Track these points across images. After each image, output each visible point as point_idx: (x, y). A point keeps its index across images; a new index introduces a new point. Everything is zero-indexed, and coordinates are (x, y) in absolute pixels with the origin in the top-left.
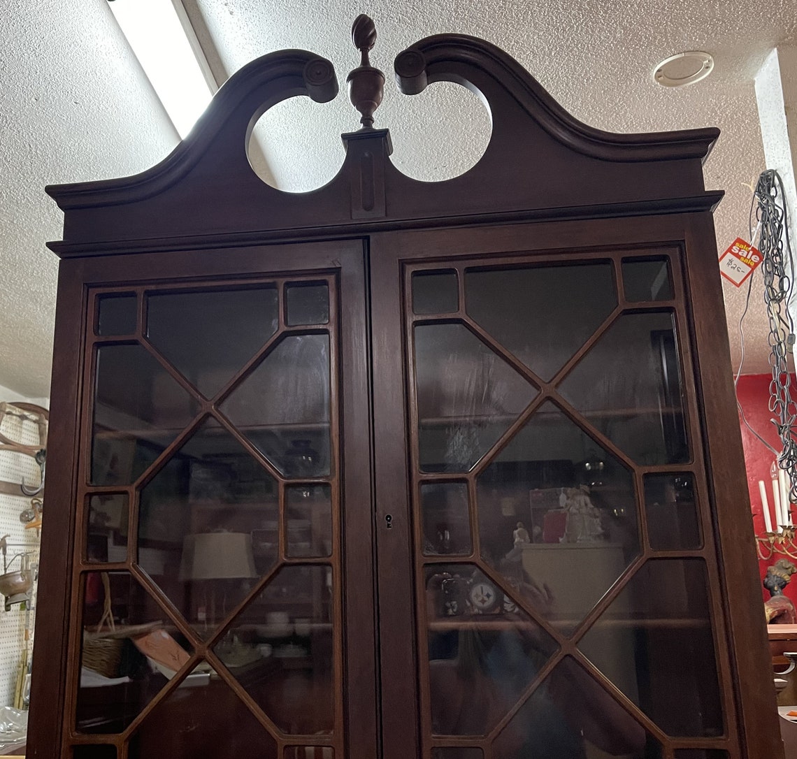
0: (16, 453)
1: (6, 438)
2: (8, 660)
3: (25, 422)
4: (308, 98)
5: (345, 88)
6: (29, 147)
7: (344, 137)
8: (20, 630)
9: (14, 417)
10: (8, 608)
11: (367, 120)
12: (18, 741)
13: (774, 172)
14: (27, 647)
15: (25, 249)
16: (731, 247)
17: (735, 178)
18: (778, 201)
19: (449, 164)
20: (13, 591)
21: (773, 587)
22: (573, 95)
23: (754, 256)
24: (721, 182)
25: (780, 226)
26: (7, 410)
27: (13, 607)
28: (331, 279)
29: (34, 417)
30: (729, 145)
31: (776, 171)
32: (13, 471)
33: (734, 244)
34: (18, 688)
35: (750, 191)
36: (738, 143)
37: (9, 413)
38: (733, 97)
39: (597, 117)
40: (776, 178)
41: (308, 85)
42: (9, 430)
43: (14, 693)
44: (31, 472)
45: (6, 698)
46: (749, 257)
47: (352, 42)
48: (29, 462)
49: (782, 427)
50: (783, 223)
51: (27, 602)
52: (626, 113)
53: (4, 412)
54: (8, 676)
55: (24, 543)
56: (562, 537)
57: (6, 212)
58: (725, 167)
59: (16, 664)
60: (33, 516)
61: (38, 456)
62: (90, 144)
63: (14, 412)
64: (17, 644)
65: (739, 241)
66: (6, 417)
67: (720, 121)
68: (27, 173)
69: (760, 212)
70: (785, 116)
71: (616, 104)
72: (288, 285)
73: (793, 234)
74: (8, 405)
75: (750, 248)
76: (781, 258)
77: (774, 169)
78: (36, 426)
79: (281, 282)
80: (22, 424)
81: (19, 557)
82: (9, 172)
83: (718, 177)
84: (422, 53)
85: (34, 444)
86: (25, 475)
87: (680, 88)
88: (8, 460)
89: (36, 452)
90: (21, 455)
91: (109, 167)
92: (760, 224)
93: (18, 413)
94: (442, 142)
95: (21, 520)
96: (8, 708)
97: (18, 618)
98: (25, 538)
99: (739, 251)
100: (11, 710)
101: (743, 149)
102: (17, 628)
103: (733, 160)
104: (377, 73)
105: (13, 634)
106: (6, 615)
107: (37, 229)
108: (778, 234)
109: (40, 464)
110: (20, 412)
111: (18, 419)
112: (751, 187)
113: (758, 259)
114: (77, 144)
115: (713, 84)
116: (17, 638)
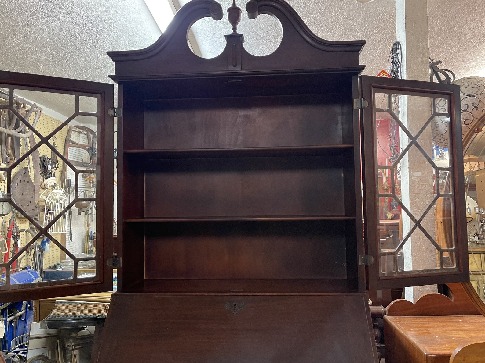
0: (78, 148)
1: (74, 142)
2: (81, 235)
3: (81, 134)
4: (211, 18)
5: (226, 15)
6: (84, 17)
7: (226, 36)
8: (85, 222)
9: (76, 132)
10: (80, 214)
11: (235, 29)
12: (88, 265)
13: (399, 43)
14: (88, 230)
15: (82, 60)
16: (380, 74)
18: (399, 56)
19: (269, 31)
20: (81, 207)
21: (394, 206)
22: (321, 4)
24: (382, 42)
25: (399, 66)
26: (73, 129)
27: (82, 213)
29: (85, 132)
30: (385, 27)
31: (400, 42)
32: (77, 156)
33: (381, 73)
34: (86, 246)
35: (390, 50)
37: (73, 131)
38: (387, 8)
39: (331, 14)
40: (399, 45)
41: (211, 14)
42: (75, 138)
43: (84, 248)
44: (85, 156)
45: (81, 250)
48: (84, 152)
49: (392, 147)
50: (400, 65)
51: (88, 211)
52: (343, 12)
53: (72, 130)
54: (81, 241)
55: (84, 187)
57: (73, 44)
59: (84, 236)
60: (87, 176)
61: (88, 150)
62: (112, 16)
63: (76, 130)
64: (84, 228)
65: (383, 71)
66: (73, 132)
67: (382, 17)
68: (84, 28)
69: (392, 59)
70: (405, 19)
71: (339, 9)
73: (403, 70)
74: (73, 127)
75: (387, 74)
77: (399, 41)
78: (86, 136)
80: (80, 135)
81: (83, 193)
82: (75, 27)
84: (256, 3)
85: (86, 144)
86: (83, 158)
87: (365, 3)
88: (75, 151)
89: (88, 148)
90: (80, 149)
91: (121, 27)
92: (392, 64)
93: (78, 131)
94: (266, 21)
95: (82, 177)
96: (83, 253)
97: (84, 218)
98: (84, 185)
99: (383, 75)
100: (84, 254)
101: (391, 29)
102: (84, 222)
103: (387, 33)
104: (239, 9)
105: (82, 224)
106: (79, 216)
107: (87, 52)
108: (398, 69)
109: (89, 153)
110: (79, 130)
111: (78, 133)
112: (390, 48)
114: (106, 16)
115: (379, 2)
116: (84, 226)
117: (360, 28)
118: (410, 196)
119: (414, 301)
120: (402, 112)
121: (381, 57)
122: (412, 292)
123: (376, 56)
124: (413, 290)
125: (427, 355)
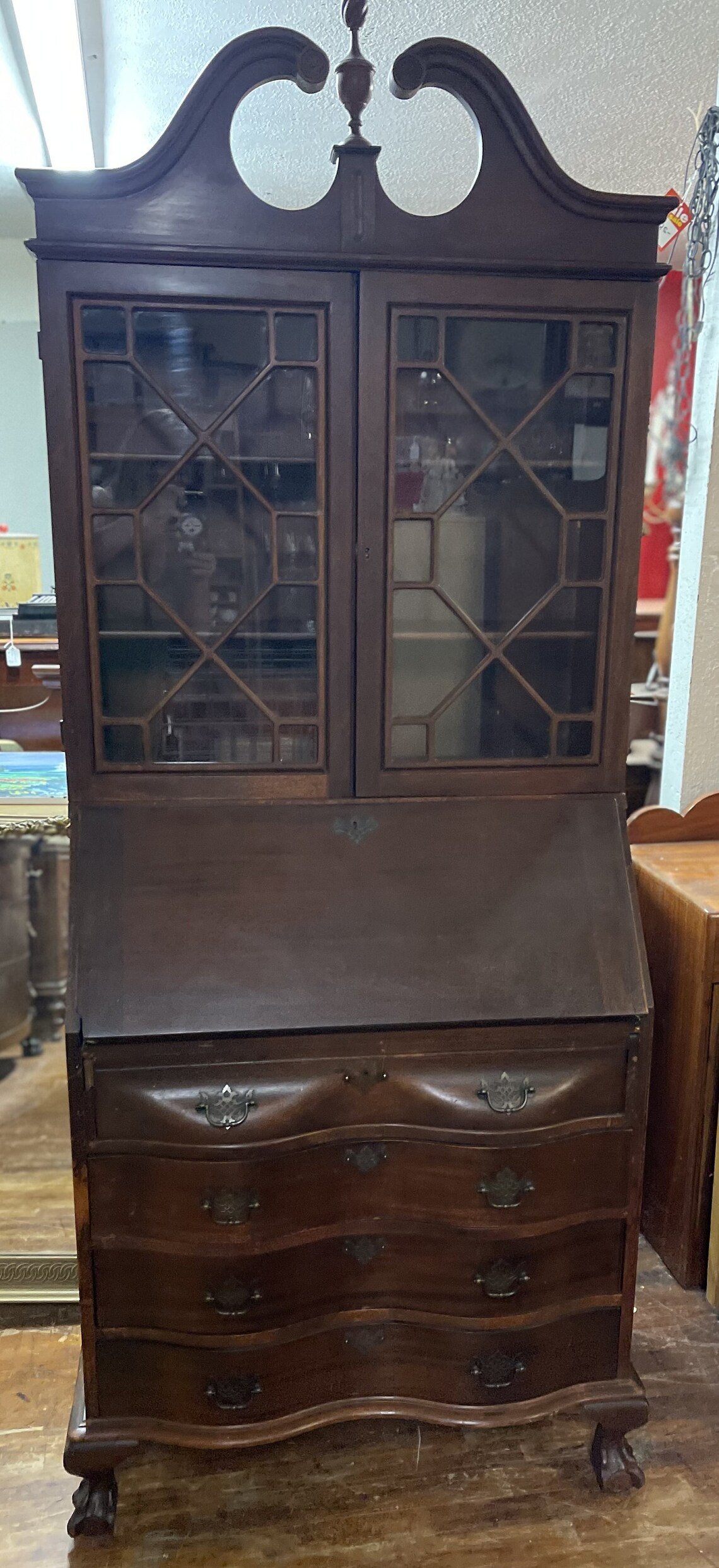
5: (334, 79)
7: (336, 148)
11: (355, 125)
17: (681, 64)
18: (718, 155)
23: (684, 215)
25: (715, 189)
28: (321, 313)
36: (693, 30)
41: (294, 70)
46: (678, 216)
47: (342, 21)
56: (417, 502)
58: (673, 52)
69: (699, 161)
72: (277, 315)
76: (709, 225)
79: (271, 311)
83: (663, 61)
84: (421, 59)
92: (696, 172)
104: (367, 68)
108: (712, 197)
112: (696, 120)
113: (687, 219)
117: (614, 25)
118: (703, 559)
119: (682, 811)
120: (709, 327)
121: (653, 105)
122: (680, 791)
123: (640, 99)
124: (683, 786)
125: (709, 915)
